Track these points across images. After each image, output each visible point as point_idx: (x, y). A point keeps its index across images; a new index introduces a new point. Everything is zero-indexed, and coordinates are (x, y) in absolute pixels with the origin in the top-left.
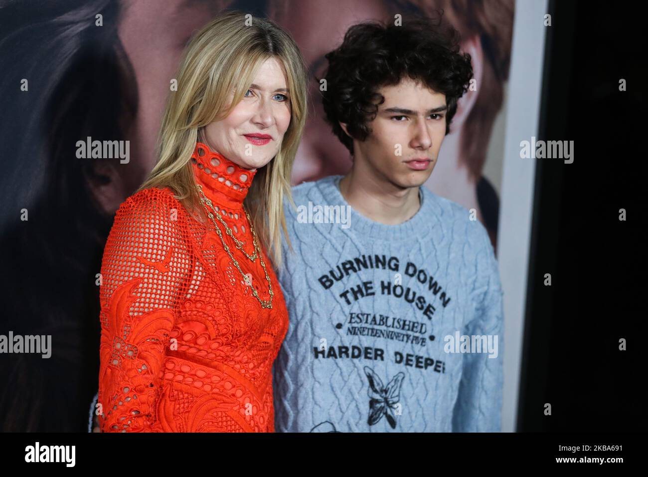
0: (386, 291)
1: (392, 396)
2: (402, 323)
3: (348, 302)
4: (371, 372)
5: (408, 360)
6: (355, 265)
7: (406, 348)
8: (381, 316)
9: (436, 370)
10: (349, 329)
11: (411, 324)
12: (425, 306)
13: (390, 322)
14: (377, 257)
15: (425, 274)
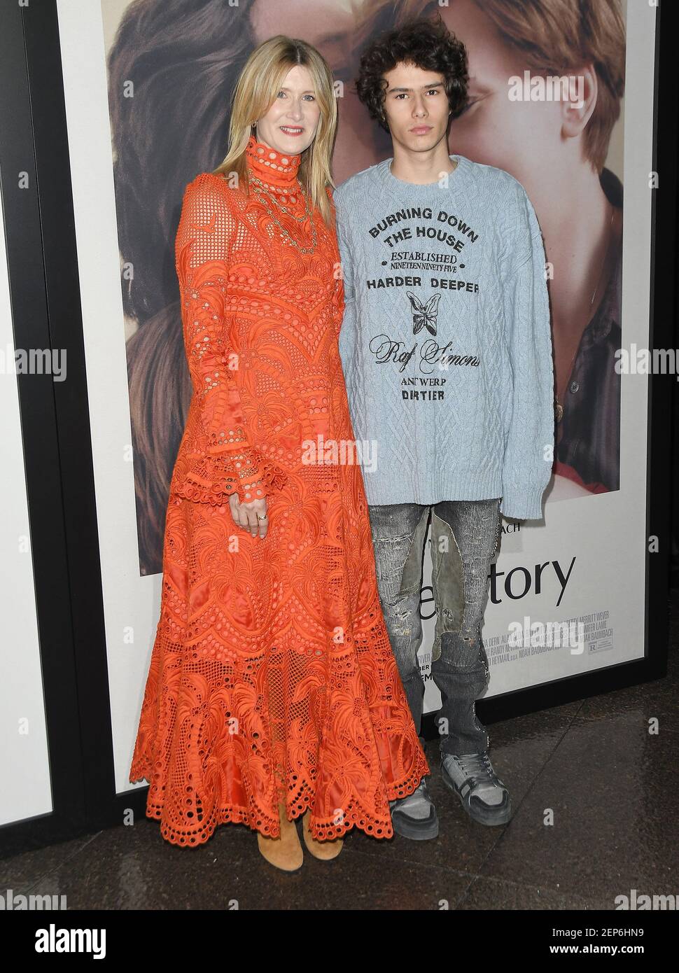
0: (421, 234)
1: (431, 311)
2: (435, 257)
3: (391, 245)
4: (412, 295)
5: (442, 284)
6: (396, 218)
7: (440, 275)
8: (417, 253)
9: (467, 290)
10: (392, 265)
11: (443, 257)
12: (455, 243)
13: (425, 257)
14: (413, 210)
15: (455, 219)
